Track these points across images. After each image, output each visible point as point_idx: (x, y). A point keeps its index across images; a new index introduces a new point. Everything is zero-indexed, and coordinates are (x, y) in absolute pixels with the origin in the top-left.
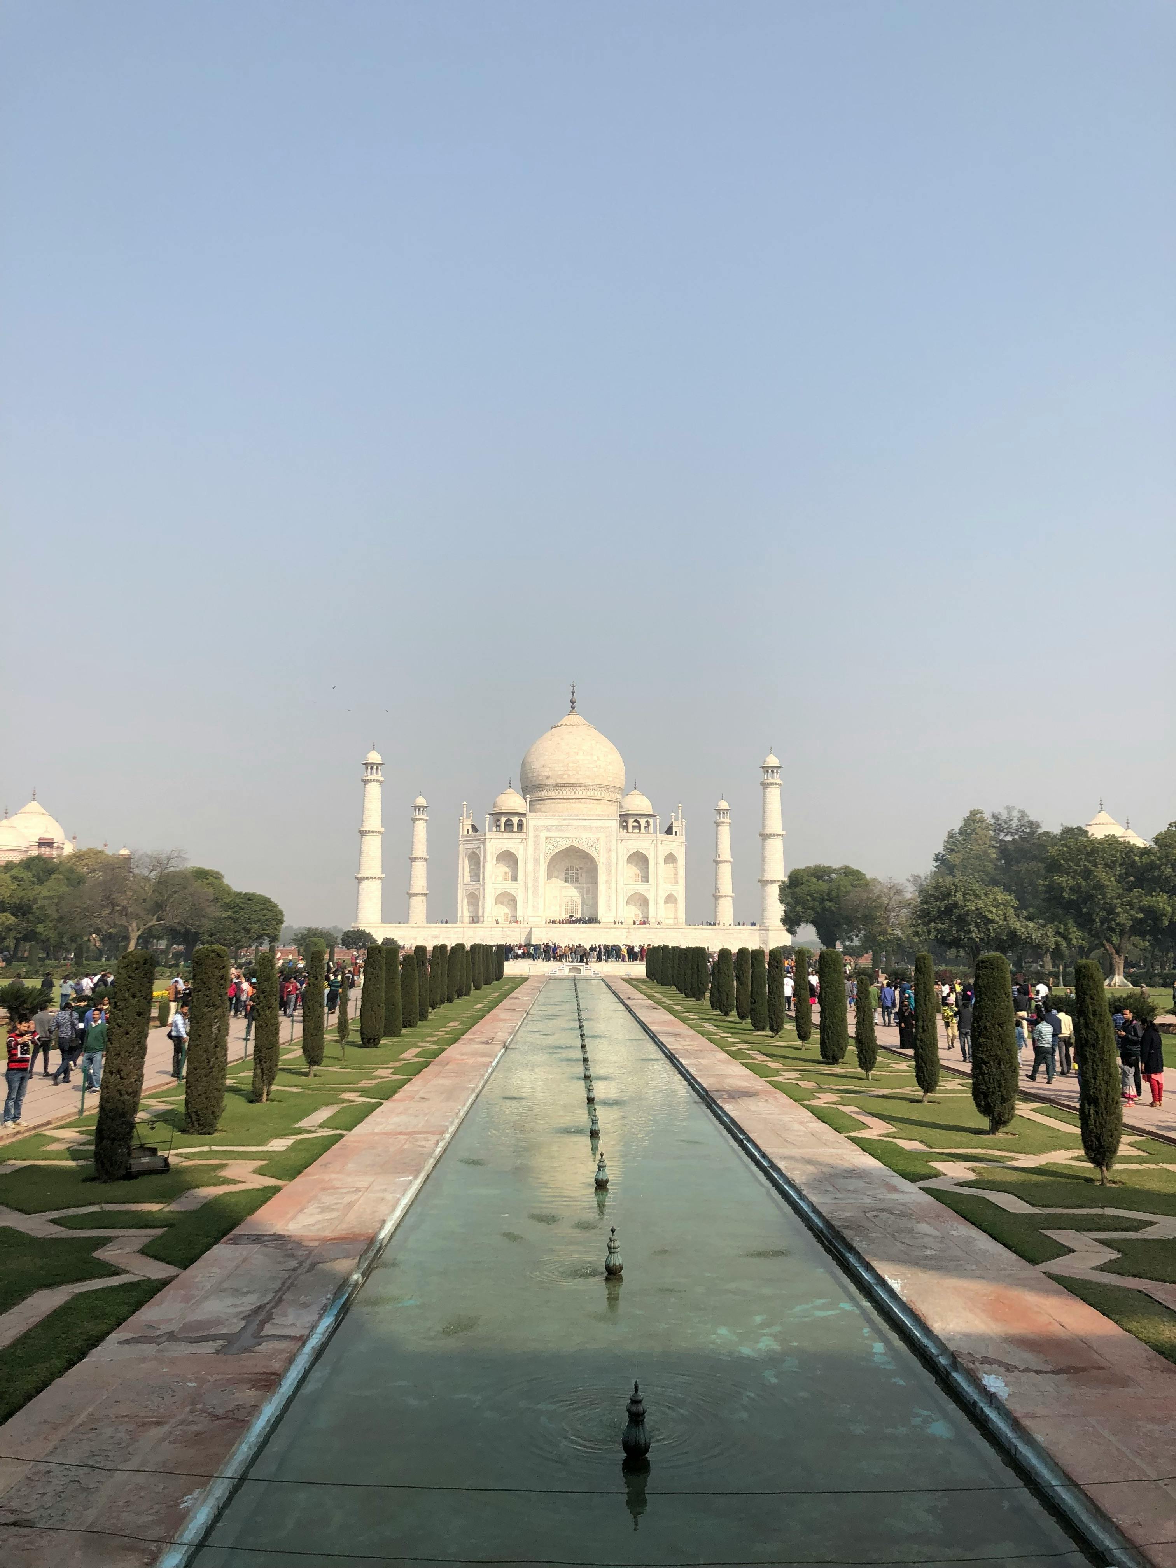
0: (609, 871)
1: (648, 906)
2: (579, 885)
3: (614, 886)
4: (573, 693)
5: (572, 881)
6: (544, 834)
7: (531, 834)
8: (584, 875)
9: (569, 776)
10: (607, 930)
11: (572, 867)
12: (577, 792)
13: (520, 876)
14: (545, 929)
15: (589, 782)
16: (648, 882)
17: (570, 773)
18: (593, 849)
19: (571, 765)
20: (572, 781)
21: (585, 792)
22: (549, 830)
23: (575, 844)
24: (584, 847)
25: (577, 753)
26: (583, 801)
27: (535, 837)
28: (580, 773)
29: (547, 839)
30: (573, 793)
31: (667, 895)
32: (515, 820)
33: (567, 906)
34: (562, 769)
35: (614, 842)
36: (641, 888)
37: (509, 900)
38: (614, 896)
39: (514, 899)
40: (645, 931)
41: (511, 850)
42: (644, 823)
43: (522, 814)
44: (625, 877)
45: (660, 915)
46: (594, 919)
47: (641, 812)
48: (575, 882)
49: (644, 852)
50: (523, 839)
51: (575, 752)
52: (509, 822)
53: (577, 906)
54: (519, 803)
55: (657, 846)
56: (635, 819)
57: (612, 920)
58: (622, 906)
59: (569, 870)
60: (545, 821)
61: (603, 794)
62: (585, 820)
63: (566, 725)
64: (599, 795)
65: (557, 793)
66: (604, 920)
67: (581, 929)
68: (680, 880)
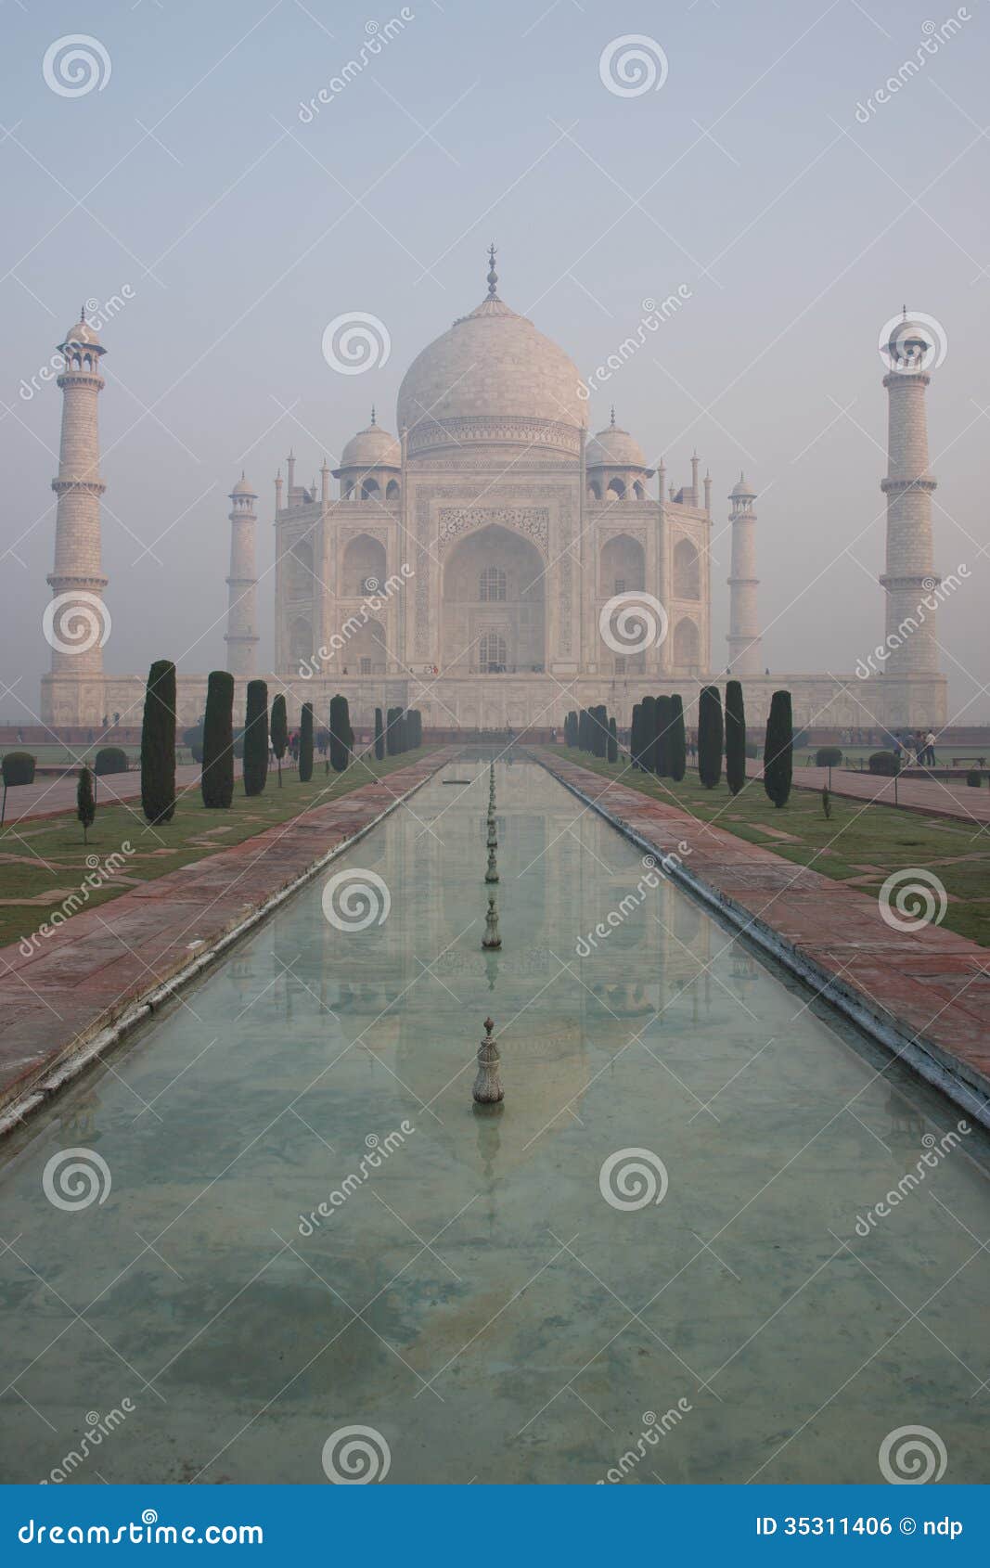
0: (566, 572)
2: (505, 605)
3: (575, 600)
4: (492, 263)
5: (495, 597)
6: (436, 503)
7: (411, 504)
8: (516, 584)
9: (486, 403)
10: (570, 685)
11: (493, 569)
12: (501, 433)
15: (524, 412)
17: (487, 396)
18: (534, 530)
19: (489, 381)
20: (489, 412)
21: (516, 434)
22: (446, 494)
23: (499, 520)
24: (517, 527)
25: (501, 360)
26: (512, 450)
27: (419, 508)
28: (507, 396)
29: (442, 511)
30: (493, 435)
31: (679, 618)
32: (384, 480)
33: (483, 644)
34: (473, 389)
35: (576, 517)
38: (575, 623)
39: (381, 632)
40: (647, 686)
41: (372, 535)
42: (632, 485)
43: (396, 470)
44: (598, 584)
45: (666, 659)
46: (538, 668)
47: (626, 464)
48: (500, 599)
49: (634, 536)
50: (395, 513)
51: (497, 358)
52: (370, 486)
53: (503, 643)
54: (389, 450)
55: (660, 525)
56: (614, 477)
57: (573, 669)
58: (592, 641)
59: (488, 575)
60: (435, 477)
61: (549, 437)
62: (517, 473)
63: (479, 316)
64: (544, 440)
65: (463, 436)
66: (556, 669)
67: (514, 685)
68: (704, 595)
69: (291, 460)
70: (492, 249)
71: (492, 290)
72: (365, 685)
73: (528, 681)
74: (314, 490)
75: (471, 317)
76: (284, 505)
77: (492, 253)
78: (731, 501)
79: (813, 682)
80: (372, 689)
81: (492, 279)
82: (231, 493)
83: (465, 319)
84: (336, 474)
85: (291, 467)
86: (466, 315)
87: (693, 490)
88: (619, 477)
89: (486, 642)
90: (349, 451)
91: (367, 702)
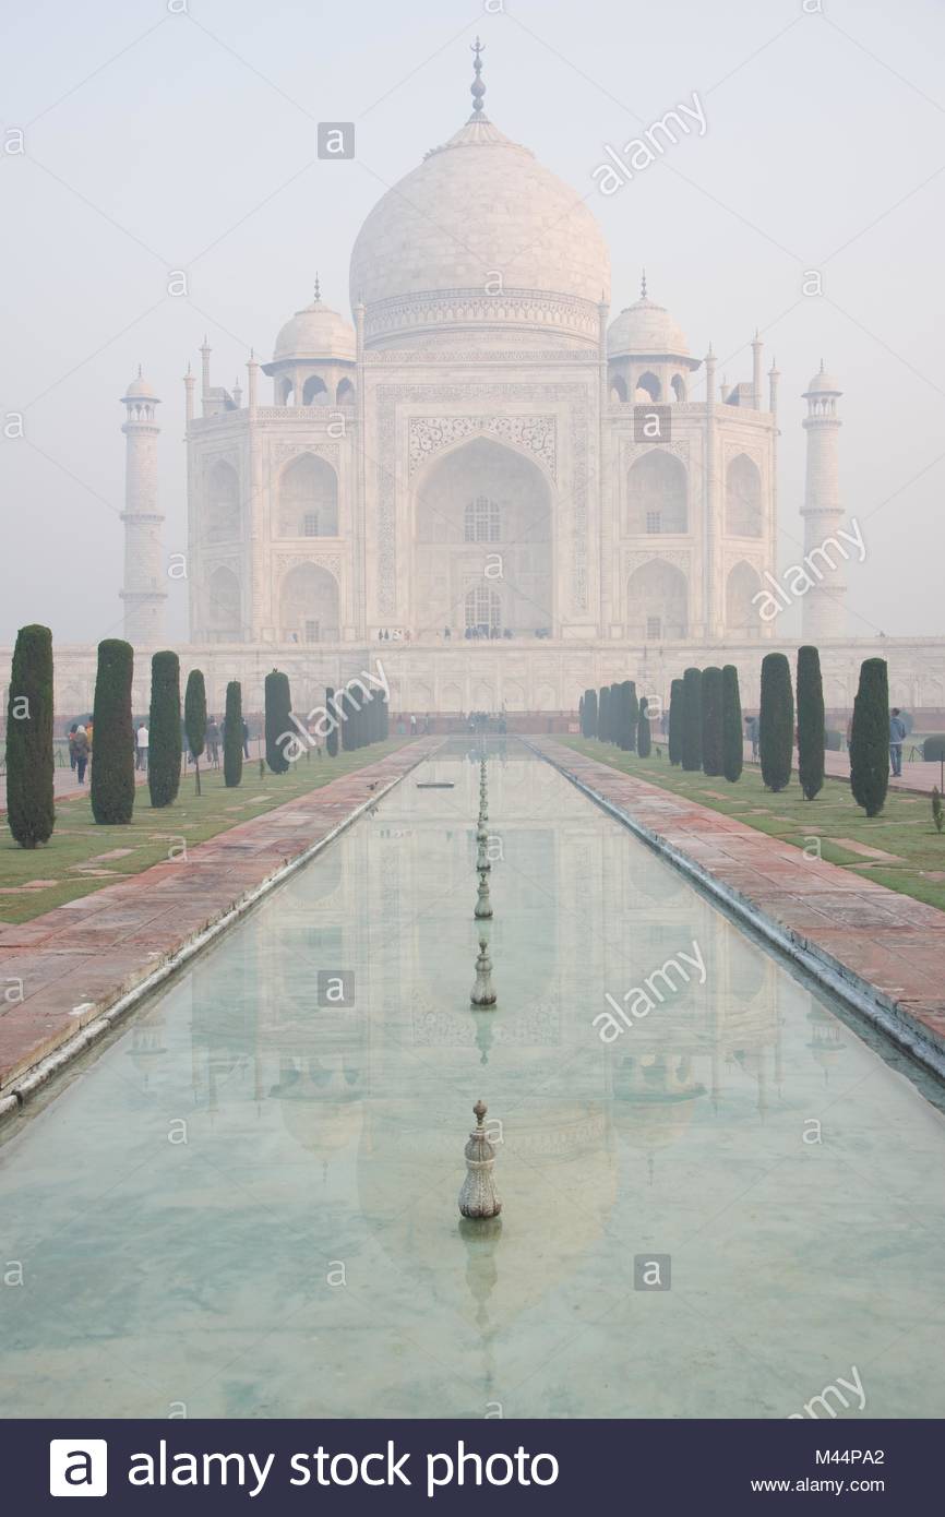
0: (581, 504)
1: (685, 594)
4: (478, 66)
5: (484, 537)
6: (406, 409)
7: (370, 411)
8: (512, 519)
9: (470, 269)
10: (586, 654)
11: (481, 502)
12: (491, 311)
13: (345, 521)
16: (684, 530)
17: (472, 260)
18: (537, 445)
19: (474, 238)
21: (511, 312)
22: (417, 398)
23: (490, 433)
24: (513, 441)
25: (490, 209)
26: (504, 335)
27: (381, 417)
28: (498, 259)
29: (414, 421)
30: (480, 316)
31: (732, 564)
32: (333, 378)
33: (469, 599)
34: (452, 250)
35: (593, 427)
36: (662, 544)
37: (317, 582)
38: (593, 570)
39: (330, 585)
40: (690, 654)
41: (318, 453)
42: (669, 382)
43: (350, 365)
44: (624, 518)
45: (715, 619)
46: (542, 633)
47: (662, 353)
48: (492, 539)
49: (673, 452)
50: (348, 423)
51: (484, 206)
52: (314, 387)
53: (496, 600)
54: (340, 336)
55: (708, 436)
56: (646, 370)
57: (591, 632)
58: (616, 595)
59: (475, 508)
60: (402, 374)
61: (557, 316)
62: (514, 367)
63: (460, 145)
64: (549, 320)
65: (440, 317)
66: (567, 633)
67: (512, 654)
68: (766, 530)
69: (205, 351)
70: (478, 45)
71: (478, 106)
72: (312, 658)
73: (529, 649)
74: (238, 392)
75: (449, 147)
76: (198, 413)
77: (478, 50)
78: (805, 400)
79: (916, 646)
80: (321, 662)
81: (477, 90)
82: (124, 396)
83: (440, 150)
84: (269, 370)
85: (205, 358)
86: (442, 142)
87: (754, 386)
88: (652, 370)
89: (473, 598)
90: (283, 341)
91: (314, 680)
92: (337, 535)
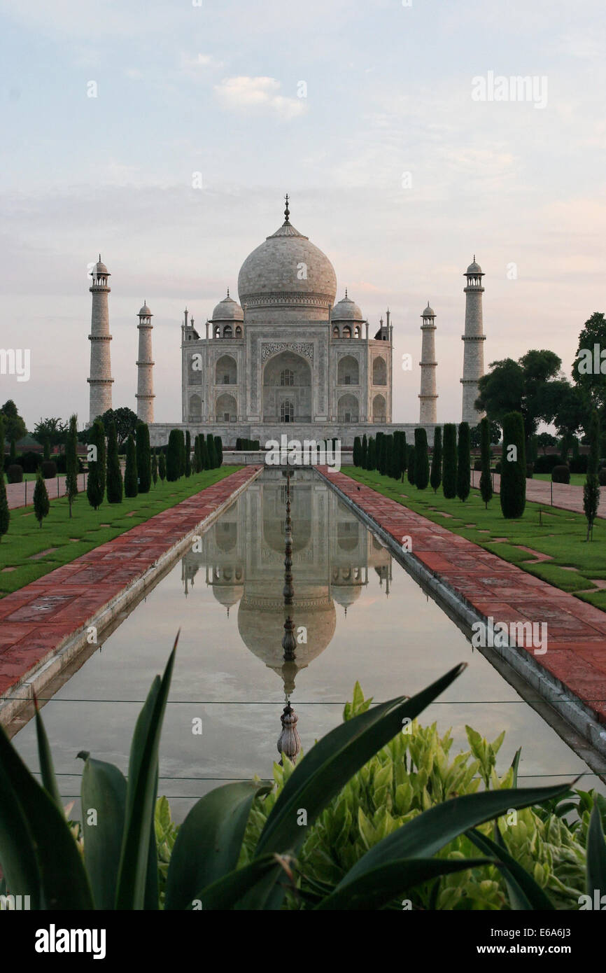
0: (322, 374)
1: (358, 406)
2: (293, 387)
3: (326, 387)
4: (287, 204)
5: (288, 384)
6: (260, 340)
7: (248, 341)
8: (298, 377)
9: (284, 285)
10: (321, 428)
11: (287, 371)
12: (291, 300)
13: (239, 379)
14: (262, 428)
15: (302, 290)
16: (358, 383)
17: (284, 282)
18: (307, 353)
19: (285, 274)
20: (286, 290)
21: (298, 301)
22: (265, 336)
23: (290, 349)
24: (298, 352)
25: (292, 264)
26: (296, 309)
27: (252, 343)
28: (294, 282)
29: (263, 344)
30: (287, 302)
32: (234, 327)
34: (277, 278)
35: (326, 347)
36: (350, 388)
37: (229, 400)
38: (326, 397)
39: (234, 401)
40: (354, 428)
41: (230, 355)
43: (240, 322)
44: (337, 379)
45: (368, 415)
46: (308, 420)
47: (352, 319)
48: (291, 385)
49: (354, 356)
50: (241, 345)
51: (289, 262)
52: (227, 330)
53: (292, 406)
54: (237, 311)
55: (366, 351)
56: (346, 326)
57: (325, 419)
58: (334, 406)
59: (285, 373)
60: (261, 328)
61: (315, 302)
62: (299, 326)
63: (280, 236)
64: (312, 303)
65: (272, 302)
66: (317, 419)
67: (296, 428)
68: (388, 383)
70: (287, 196)
71: (287, 218)
73: (302, 426)
75: (276, 236)
78: (422, 318)
81: (287, 213)
82: (139, 313)
83: (273, 237)
84: (211, 322)
86: (274, 233)
88: (348, 325)
89: (283, 405)
90: (216, 312)
91: (231, 436)
92: (236, 383)
